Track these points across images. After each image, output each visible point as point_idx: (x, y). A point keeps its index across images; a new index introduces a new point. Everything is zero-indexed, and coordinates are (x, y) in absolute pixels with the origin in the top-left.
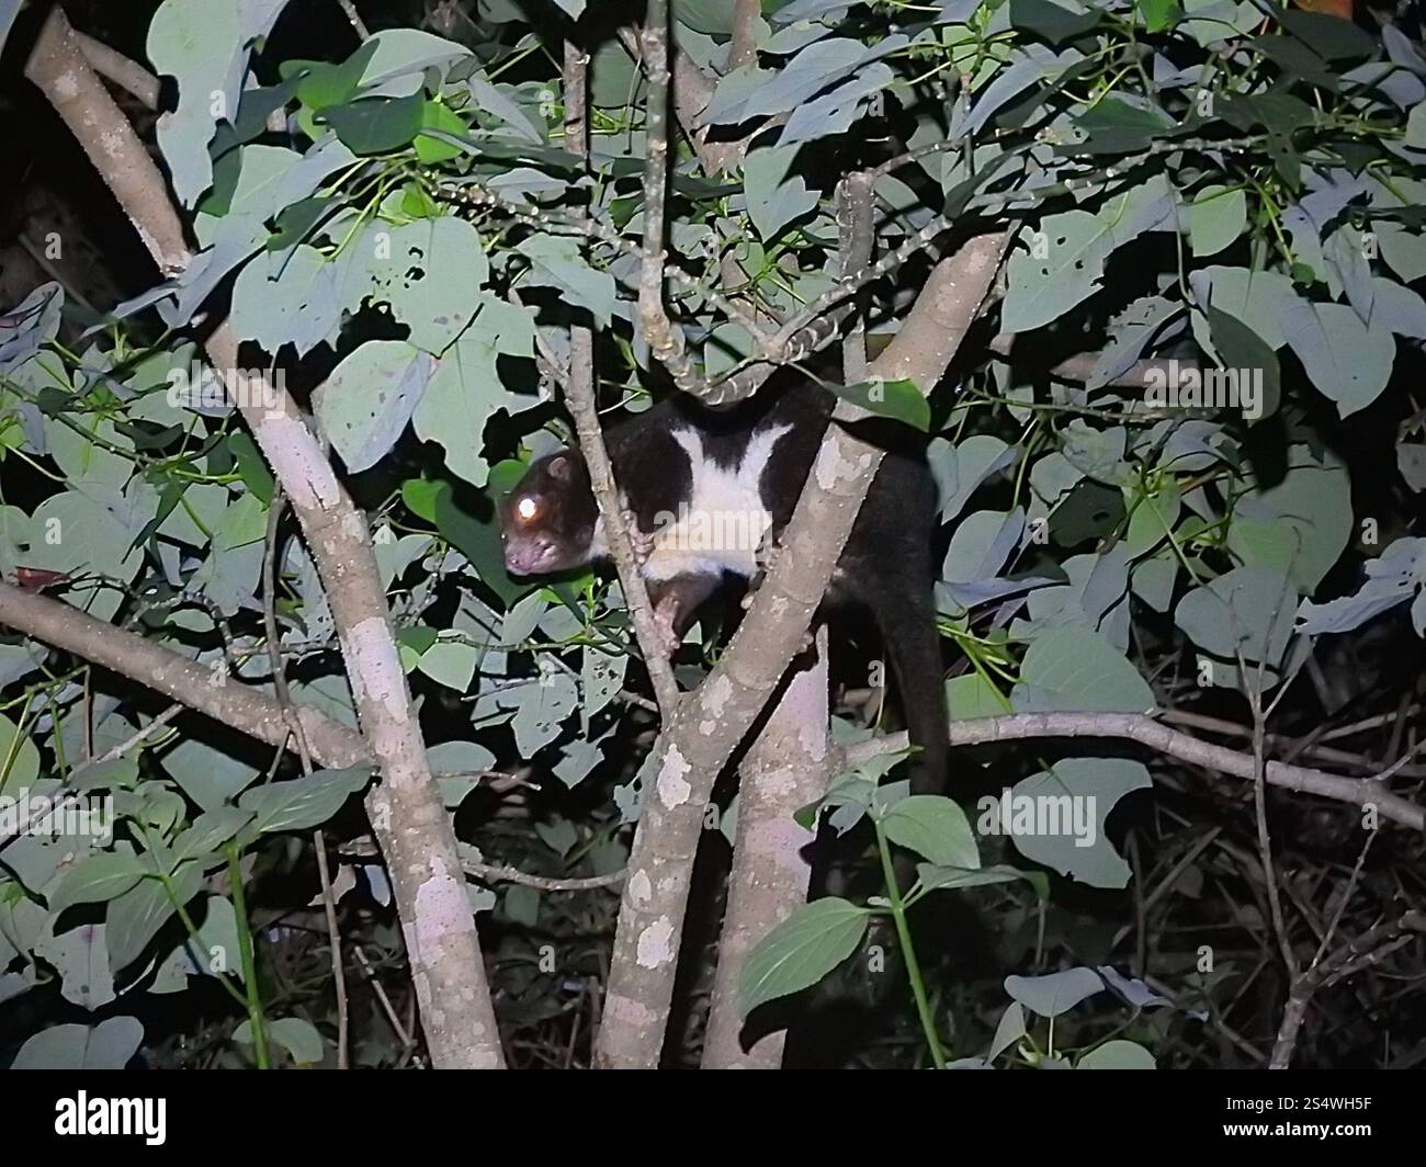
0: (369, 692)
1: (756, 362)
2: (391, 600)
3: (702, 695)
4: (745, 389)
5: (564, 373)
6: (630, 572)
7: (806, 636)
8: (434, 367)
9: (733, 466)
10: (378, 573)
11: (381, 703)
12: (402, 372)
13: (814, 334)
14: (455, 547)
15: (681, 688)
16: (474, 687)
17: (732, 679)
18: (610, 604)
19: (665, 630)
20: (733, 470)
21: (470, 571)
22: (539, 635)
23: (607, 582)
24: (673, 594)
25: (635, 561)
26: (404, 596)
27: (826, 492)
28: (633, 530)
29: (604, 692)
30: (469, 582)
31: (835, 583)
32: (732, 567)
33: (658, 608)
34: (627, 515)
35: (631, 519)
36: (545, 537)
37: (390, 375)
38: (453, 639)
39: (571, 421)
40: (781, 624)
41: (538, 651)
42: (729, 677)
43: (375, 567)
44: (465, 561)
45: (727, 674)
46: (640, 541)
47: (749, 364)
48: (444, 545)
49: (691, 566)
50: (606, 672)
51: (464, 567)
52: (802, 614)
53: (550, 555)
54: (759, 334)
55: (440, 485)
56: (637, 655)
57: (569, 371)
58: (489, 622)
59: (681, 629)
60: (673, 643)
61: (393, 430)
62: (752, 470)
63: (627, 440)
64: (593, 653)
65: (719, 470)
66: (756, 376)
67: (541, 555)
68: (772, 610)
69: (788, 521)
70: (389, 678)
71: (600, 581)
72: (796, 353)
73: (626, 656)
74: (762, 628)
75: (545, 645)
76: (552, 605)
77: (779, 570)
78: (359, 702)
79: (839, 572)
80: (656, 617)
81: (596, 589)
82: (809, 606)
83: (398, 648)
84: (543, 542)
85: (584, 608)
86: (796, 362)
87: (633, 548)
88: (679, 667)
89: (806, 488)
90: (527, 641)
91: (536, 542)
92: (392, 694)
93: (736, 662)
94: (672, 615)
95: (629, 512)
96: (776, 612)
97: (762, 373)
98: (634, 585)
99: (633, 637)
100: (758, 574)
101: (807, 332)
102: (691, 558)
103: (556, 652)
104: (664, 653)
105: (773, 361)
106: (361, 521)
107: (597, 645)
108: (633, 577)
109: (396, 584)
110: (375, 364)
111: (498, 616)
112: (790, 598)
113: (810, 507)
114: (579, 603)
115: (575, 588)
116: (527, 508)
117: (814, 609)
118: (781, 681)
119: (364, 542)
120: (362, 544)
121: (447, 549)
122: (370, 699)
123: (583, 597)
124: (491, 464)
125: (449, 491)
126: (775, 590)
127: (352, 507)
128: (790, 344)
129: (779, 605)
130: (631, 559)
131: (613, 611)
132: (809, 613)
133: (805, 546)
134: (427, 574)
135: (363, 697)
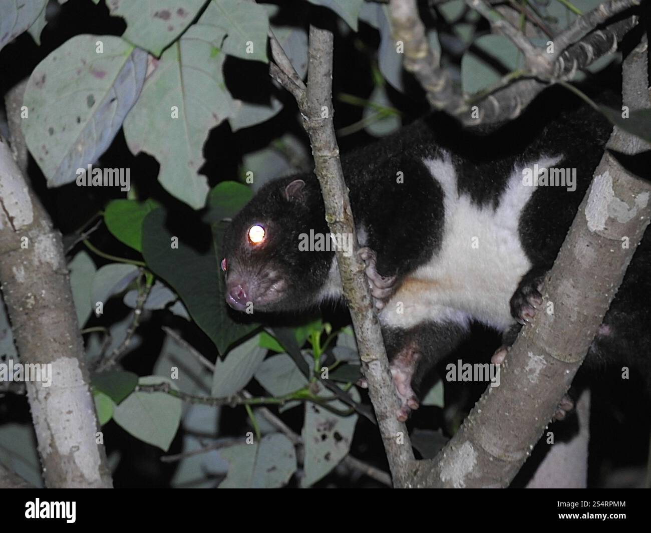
0: (57, 443)
1: (522, 78)
2: (86, 337)
3: (442, 464)
4: (507, 108)
5: (299, 83)
6: (364, 317)
7: (565, 401)
8: (151, 68)
9: (492, 201)
10: (73, 306)
11: (70, 458)
12: (113, 74)
13: (590, 49)
14: (162, 281)
15: (418, 456)
16: (178, 445)
17: (478, 448)
18: (339, 354)
19: (402, 387)
20: (491, 206)
21: (179, 309)
22: (254, 387)
23: (337, 328)
24: (414, 345)
25: (372, 305)
26: (101, 335)
27: (596, 235)
28: (371, 271)
29: (327, 457)
30: (177, 323)
31: (601, 343)
32: (483, 319)
33: (396, 362)
34: (365, 253)
35: (370, 257)
36: (274, 269)
37: (100, 74)
38: (156, 388)
39: (305, 139)
40: (536, 385)
41: (254, 407)
42: (474, 445)
43: (71, 299)
44: (171, 297)
45: (472, 441)
46: (379, 285)
47: (514, 81)
48: (150, 278)
49: (436, 314)
50: (330, 435)
51: (171, 304)
52: (562, 375)
53: (278, 291)
54: (527, 46)
55: (151, 205)
56: (369, 416)
57: (305, 81)
58: (198, 371)
59: (420, 387)
60: (411, 403)
61: (101, 138)
62: (512, 206)
63: (371, 167)
64: (317, 411)
65: (475, 207)
66: (521, 95)
67: (267, 288)
68: (527, 369)
69: (550, 266)
70: (81, 428)
71: (328, 328)
72: (567, 70)
73: (354, 418)
74: (514, 390)
75: (262, 400)
76: (271, 353)
77: (537, 323)
78: (44, 456)
79: (606, 330)
80: (394, 372)
81: (324, 336)
82: (568, 365)
83: (93, 396)
84: (272, 274)
85: (308, 359)
86: (569, 82)
87: (370, 291)
88: (416, 432)
89: (573, 229)
90: (240, 394)
91: (263, 273)
92: (82, 448)
93: (483, 429)
94: (410, 370)
95: (366, 250)
96: (532, 371)
97: (528, 91)
98: (369, 332)
99: (364, 394)
100: (513, 327)
101: (582, 48)
102: (437, 307)
103: (274, 408)
104: (399, 413)
105: (541, 78)
106: (57, 246)
107: (323, 403)
108: (368, 324)
109: (93, 320)
110: (84, 63)
111: (207, 363)
112: (548, 355)
113: (576, 251)
114: (303, 352)
115: (299, 335)
116: (257, 234)
117: (575, 369)
118: (533, 452)
119: (59, 269)
120: (56, 272)
121: (153, 284)
122: (57, 452)
123: (308, 345)
124: (212, 184)
125: (162, 213)
126: (531, 345)
127: (48, 229)
128: (561, 59)
129: (535, 363)
130: (367, 302)
131: (343, 363)
132: (569, 373)
133: (569, 296)
134: (129, 310)
135: (49, 450)
